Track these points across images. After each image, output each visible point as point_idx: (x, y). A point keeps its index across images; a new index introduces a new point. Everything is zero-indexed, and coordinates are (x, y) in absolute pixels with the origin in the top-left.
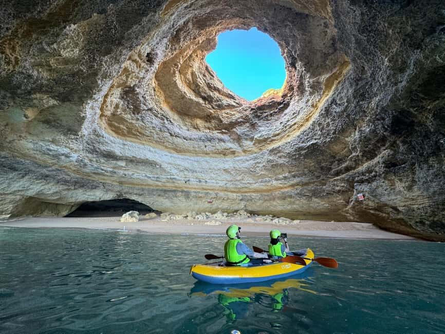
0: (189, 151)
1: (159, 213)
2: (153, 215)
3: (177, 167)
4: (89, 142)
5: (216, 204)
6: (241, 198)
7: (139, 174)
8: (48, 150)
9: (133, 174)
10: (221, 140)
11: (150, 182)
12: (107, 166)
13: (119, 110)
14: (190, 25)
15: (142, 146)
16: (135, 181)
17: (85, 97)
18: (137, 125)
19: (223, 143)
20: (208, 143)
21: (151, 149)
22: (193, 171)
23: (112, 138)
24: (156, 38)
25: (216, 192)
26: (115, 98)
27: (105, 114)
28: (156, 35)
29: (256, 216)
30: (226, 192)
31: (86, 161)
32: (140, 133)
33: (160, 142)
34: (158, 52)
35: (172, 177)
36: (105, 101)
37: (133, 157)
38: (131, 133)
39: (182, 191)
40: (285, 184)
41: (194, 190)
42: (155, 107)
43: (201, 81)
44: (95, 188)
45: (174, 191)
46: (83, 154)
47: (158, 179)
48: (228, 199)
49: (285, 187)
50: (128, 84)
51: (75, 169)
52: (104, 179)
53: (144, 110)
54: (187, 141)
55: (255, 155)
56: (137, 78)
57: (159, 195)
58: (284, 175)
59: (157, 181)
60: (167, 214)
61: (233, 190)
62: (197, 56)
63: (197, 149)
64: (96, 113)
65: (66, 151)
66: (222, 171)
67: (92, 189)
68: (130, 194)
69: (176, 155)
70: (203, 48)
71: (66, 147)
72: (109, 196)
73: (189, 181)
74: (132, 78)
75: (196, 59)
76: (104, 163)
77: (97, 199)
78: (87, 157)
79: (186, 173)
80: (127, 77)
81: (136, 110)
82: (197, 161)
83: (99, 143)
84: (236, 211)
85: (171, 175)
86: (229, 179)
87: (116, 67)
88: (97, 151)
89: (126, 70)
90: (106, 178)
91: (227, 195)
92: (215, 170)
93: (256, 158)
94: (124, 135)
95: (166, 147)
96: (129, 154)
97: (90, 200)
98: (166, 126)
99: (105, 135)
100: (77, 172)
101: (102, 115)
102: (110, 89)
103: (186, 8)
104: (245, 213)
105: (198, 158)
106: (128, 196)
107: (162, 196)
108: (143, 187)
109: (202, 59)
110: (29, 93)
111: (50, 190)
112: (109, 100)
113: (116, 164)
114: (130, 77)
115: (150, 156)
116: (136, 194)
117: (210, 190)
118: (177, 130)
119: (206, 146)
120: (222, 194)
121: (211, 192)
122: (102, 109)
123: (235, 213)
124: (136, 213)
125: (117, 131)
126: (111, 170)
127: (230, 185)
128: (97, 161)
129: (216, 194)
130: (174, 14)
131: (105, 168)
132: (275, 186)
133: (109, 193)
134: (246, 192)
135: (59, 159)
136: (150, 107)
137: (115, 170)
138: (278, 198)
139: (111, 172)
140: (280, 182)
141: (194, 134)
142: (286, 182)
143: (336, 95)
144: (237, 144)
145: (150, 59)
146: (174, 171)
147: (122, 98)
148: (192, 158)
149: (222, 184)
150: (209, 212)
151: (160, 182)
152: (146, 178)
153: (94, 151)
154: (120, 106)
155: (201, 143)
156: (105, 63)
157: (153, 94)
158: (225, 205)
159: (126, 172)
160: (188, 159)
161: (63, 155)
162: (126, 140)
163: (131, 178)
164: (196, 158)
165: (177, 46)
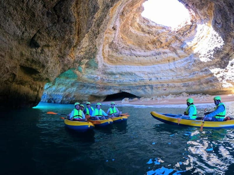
0: (148, 63)
1: (139, 97)
2: (136, 99)
3: (143, 73)
4: (103, 70)
5: (169, 90)
6: (183, 85)
7: (126, 80)
8: (91, 77)
9: (123, 80)
10: (164, 53)
11: (132, 83)
12: (112, 78)
13: (110, 53)
14: (127, 8)
15: (124, 66)
16: (125, 83)
17: (95, 55)
18: (119, 57)
19: (166, 55)
20: (157, 56)
21: (129, 66)
22: (153, 73)
23: (111, 66)
24: (114, 21)
25: (168, 83)
26: (107, 48)
27: (105, 57)
28: (113, 20)
29: (193, 94)
30: (173, 83)
31: (104, 78)
32: (122, 60)
33: (132, 62)
34: (117, 24)
35: (142, 78)
36: (103, 52)
37: (121, 72)
38: (118, 61)
39: (149, 85)
40: (207, 74)
41: (155, 84)
42: (125, 46)
43: (143, 26)
44: (110, 89)
45: (145, 86)
46: (102, 76)
47: (135, 81)
48: (175, 87)
49: (207, 76)
50: (109, 42)
51: (101, 82)
52: (112, 85)
53: (120, 49)
54: (146, 58)
55: (186, 58)
56: (112, 38)
57: (138, 89)
58: (205, 69)
59: (135, 82)
60: (143, 98)
61: (177, 81)
62: (136, 16)
63: (152, 61)
64: (101, 58)
65: (96, 76)
66: (170, 71)
67: (109, 89)
68: (124, 89)
69: (142, 66)
70: (138, 12)
71: (96, 74)
72: (116, 92)
73: (151, 79)
74: (110, 39)
75: (136, 17)
76: (110, 78)
77: (112, 94)
78: (104, 77)
79: (149, 75)
80: (108, 39)
81: (117, 50)
82: (154, 68)
83: (106, 69)
84: (181, 93)
85: (141, 78)
86: (174, 75)
87: (101, 40)
88: (106, 73)
89: (106, 38)
90: (113, 84)
91: (174, 84)
92: (165, 71)
93: (187, 60)
94: (115, 63)
95: (136, 64)
96: (119, 71)
97: (109, 94)
98: (133, 53)
99: (108, 65)
100: (102, 83)
101: (104, 58)
102: (103, 47)
103: (120, 6)
104: (186, 94)
105: (154, 65)
106: (124, 91)
107: (139, 89)
108: (130, 86)
109: (140, 16)
110: (80, 61)
111: (95, 92)
112: (105, 51)
113: (115, 77)
114: (109, 39)
115: (129, 70)
116: (127, 89)
117: (164, 83)
118: (139, 53)
119: (157, 58)
120: (171, 84)
121: (164, 84)
122: (103, 55)
123: (180, 95)
124: (128, 99)
125: (112, 62)
126: (114, 80)
127: (175, 78)
128: (108, 77)
129: (168, 85)
130: (116, 10)
131: (111, 80)
132: (201, 76)
133: (116, 90)
134: (186, 81)
135: (95, 79)
136: (122, 47)
137: (116, 80)
138: (204, 83)
139: (114, 81)
140: (203, 73)
141: (148, 53)
142: (207, 73)
143: (215, 18)
144: (174, 53)
145: (114, 29)
146: (142, 75)
147: (110, 48)
148: (150, 66)
149: (170, 78)
150: (165, 95)
151: (137, 82)
152: (130, 81)
153: (105, 73)
154: (110, 51)
155: (154, 57)
156: (97, 41)
157: (122, 40)
158: (174, 90)
159: (120, 80)
160: (148, 67)
161: (96, 78)
162: (117, 65)
163: (123, 82)
164: (153, 66)
165: (125, 18)
